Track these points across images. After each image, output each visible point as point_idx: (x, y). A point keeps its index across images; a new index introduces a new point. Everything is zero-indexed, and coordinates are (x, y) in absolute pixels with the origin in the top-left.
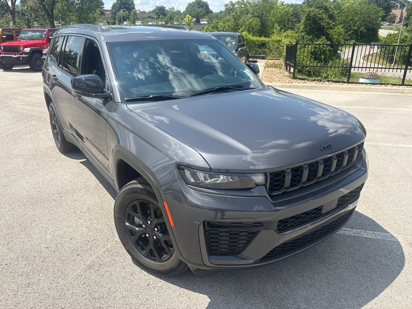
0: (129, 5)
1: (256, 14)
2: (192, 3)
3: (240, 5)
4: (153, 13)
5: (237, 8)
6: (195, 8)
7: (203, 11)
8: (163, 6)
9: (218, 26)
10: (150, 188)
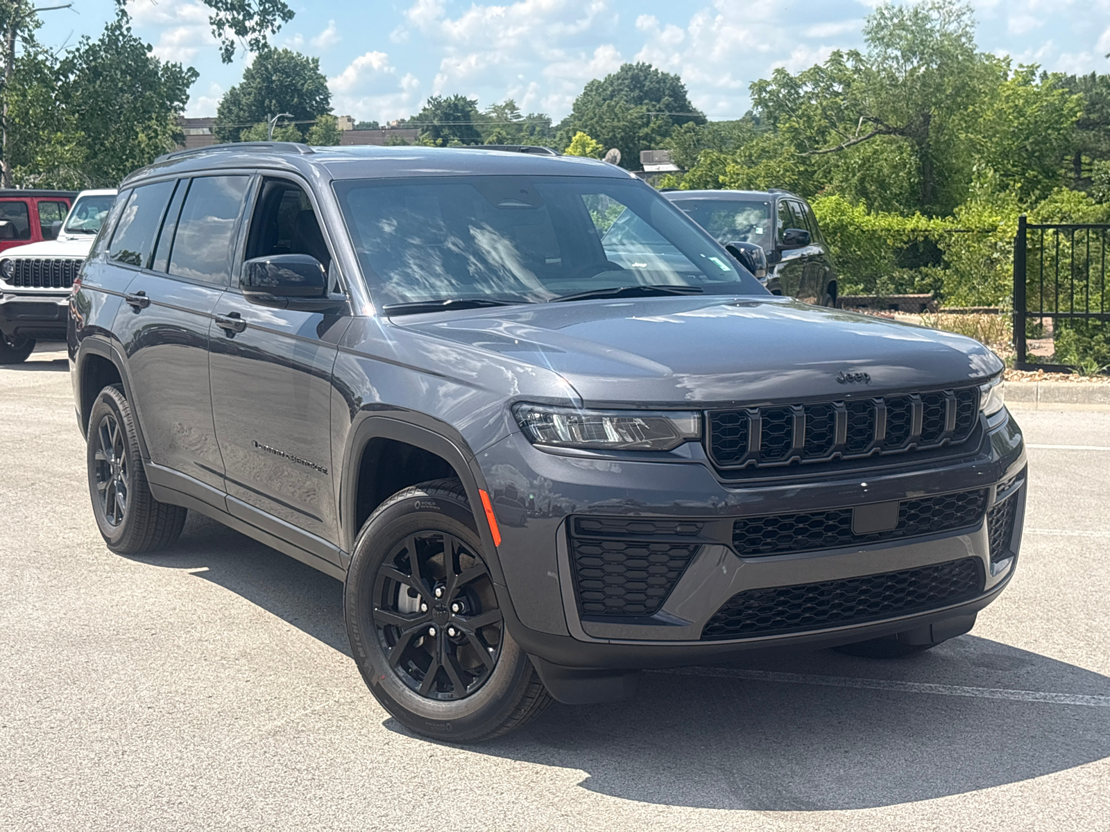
0: (301, 96)
1: (892, 121)
2: (602, 81)
3: (822, 85)
4: (416, 127)
5: (810, 96)
6: (620, 102)
7: (656, 117)
8: (464, 99)
9: (721, 178)
10: (447, 492)
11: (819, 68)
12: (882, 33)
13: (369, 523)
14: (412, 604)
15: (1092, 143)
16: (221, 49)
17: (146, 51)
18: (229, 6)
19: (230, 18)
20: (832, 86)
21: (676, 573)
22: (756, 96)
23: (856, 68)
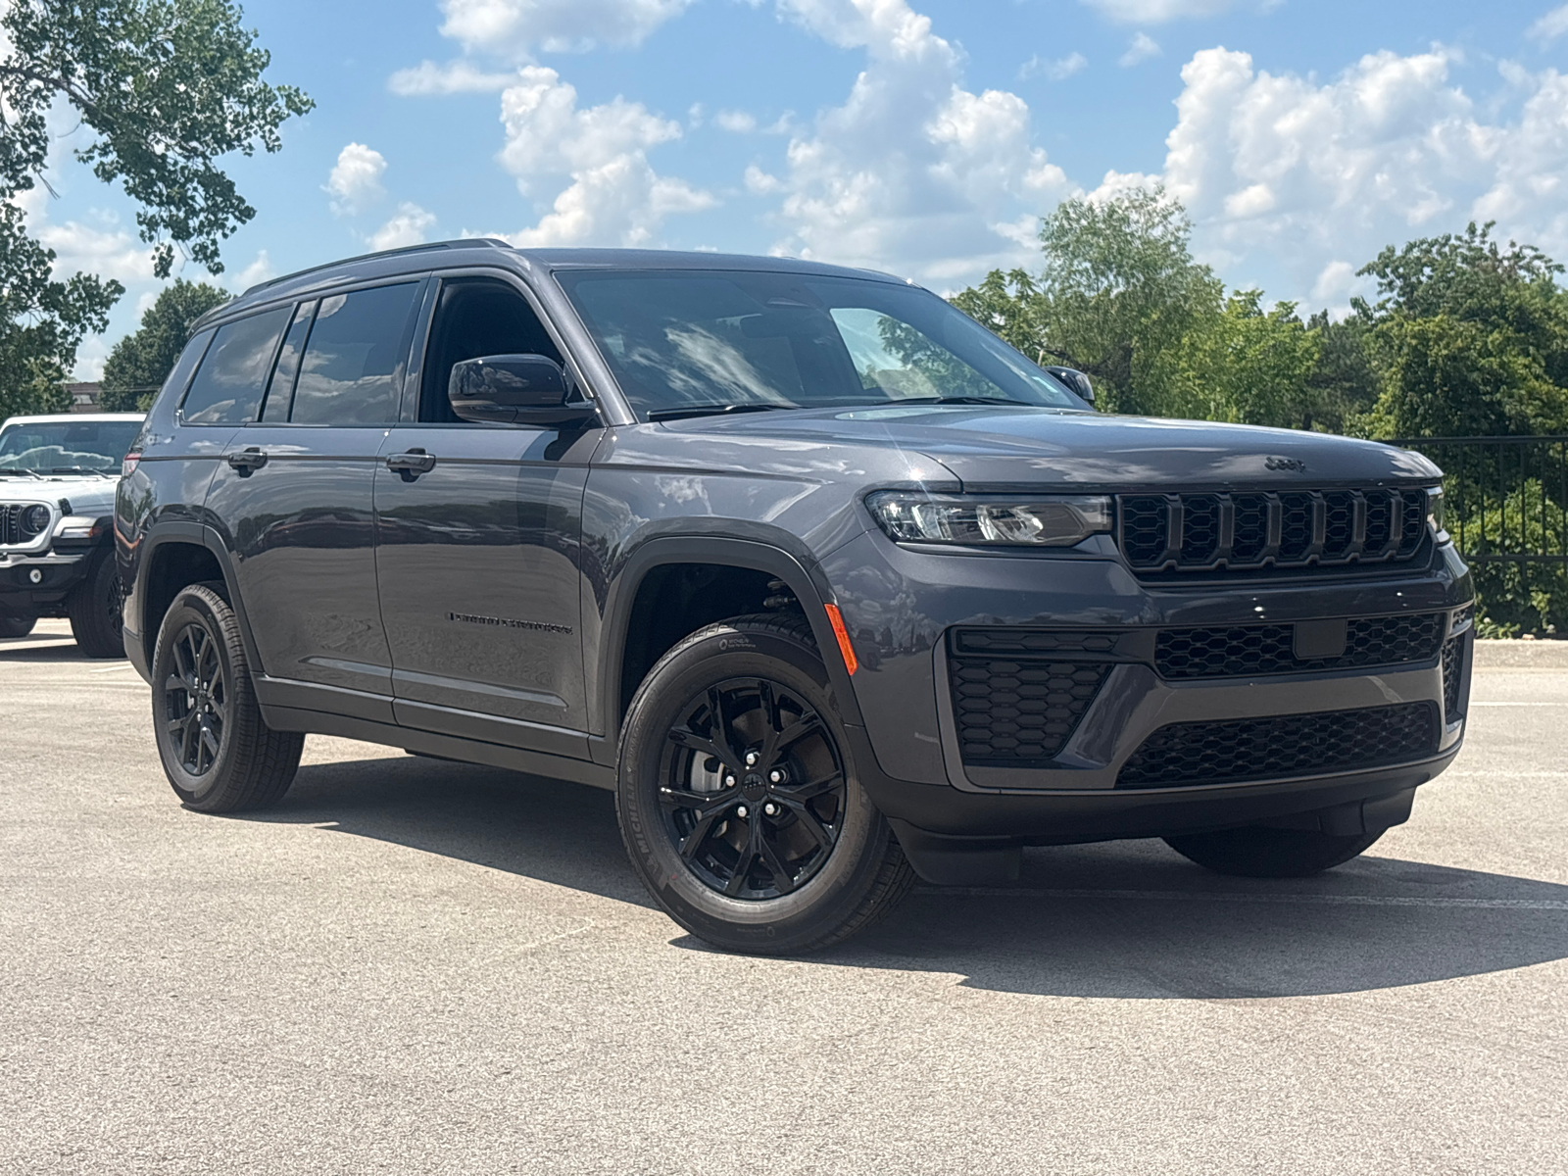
1: (1082, 356)
10: (763, 626)
11: (974, 293)
12: (1066, 239)
13: (652, 676)
14: (709, 781)
15: (1326, 405)
16: (154, 258)
17: (46, 259)
18: (164, 199)
19: (165, 215)
20: (992, 317)
21: (1083, 703)
22: (888, 335)
23: (1022, 293)
